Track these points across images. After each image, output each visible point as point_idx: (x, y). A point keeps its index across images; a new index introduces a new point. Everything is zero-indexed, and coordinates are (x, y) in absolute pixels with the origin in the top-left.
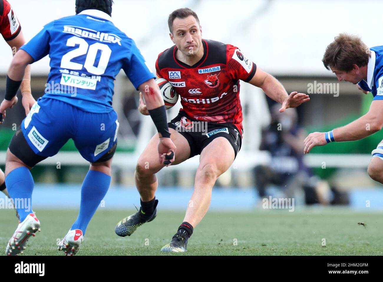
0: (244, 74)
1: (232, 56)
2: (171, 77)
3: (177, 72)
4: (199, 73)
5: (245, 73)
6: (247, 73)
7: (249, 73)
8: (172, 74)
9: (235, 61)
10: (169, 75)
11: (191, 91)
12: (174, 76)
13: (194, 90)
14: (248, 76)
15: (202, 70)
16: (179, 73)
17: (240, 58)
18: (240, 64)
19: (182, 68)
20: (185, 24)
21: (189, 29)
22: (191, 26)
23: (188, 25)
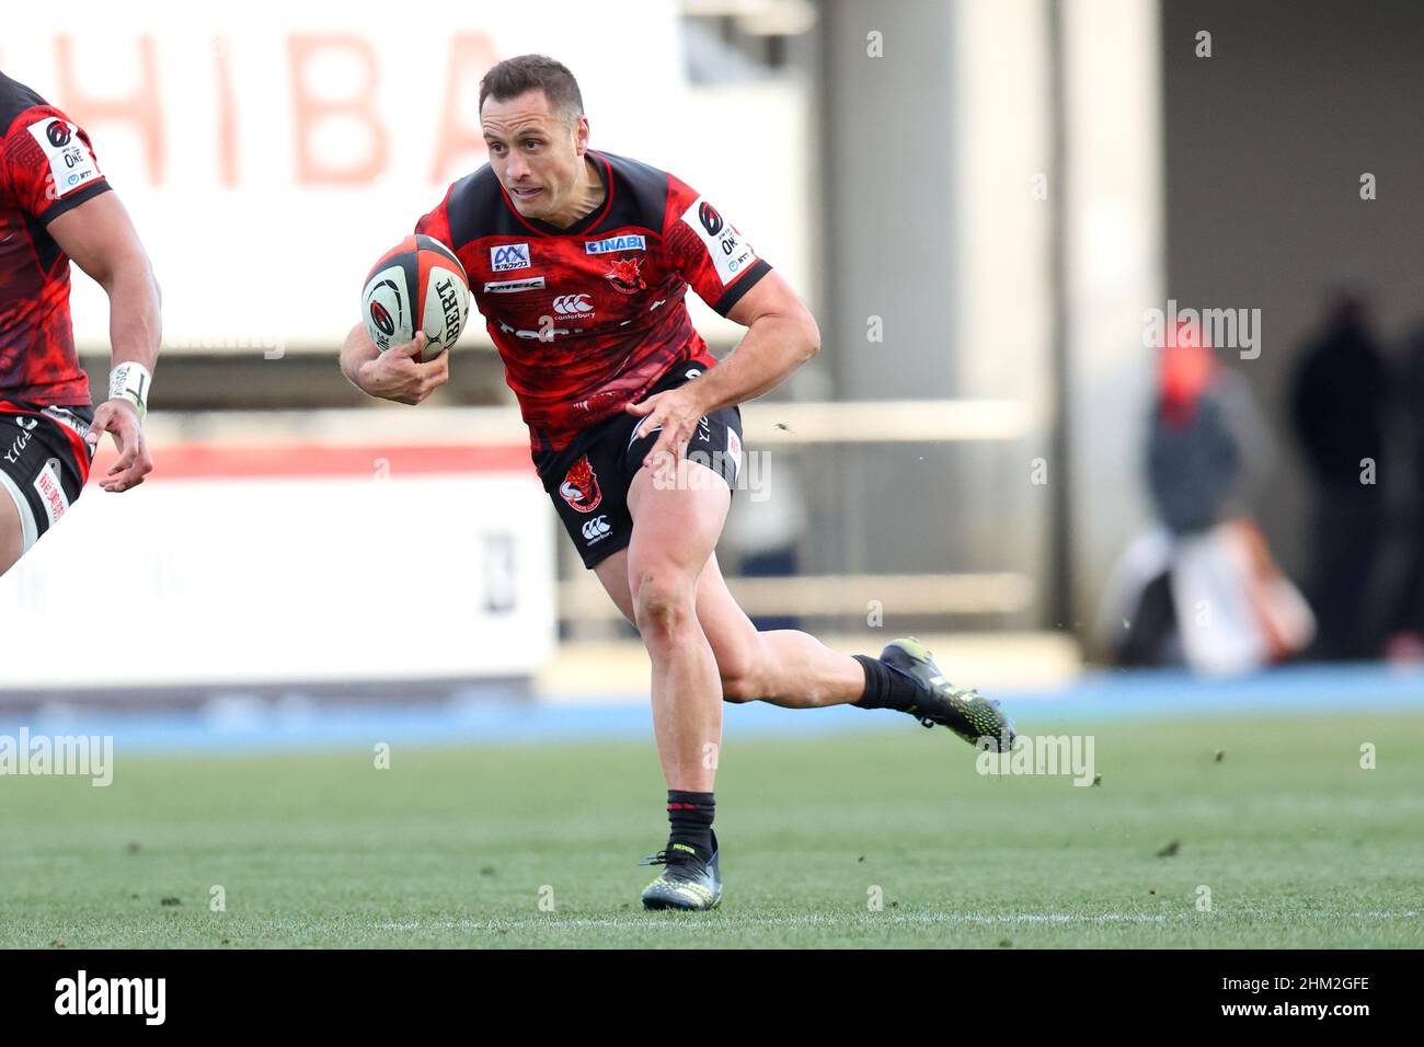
0: (710, 281)
1: (683, 213)
2: (498, 267)
3: (517, 247)
4: (589, 252)
5: (714, 280)
6: (718, 281)
7: (724, 284)
8: (502, 256)
9: (688, 231)
10: (490, 261)
11: (561, 301)
12: (508, 261)
13: (572, 300)
14: (719, 296)
15: (597, 245)
16: (524, 248)
17: (706, 224)
18: (703, 244)
19: (533, 235)
20: (504, 121)
21: (515, 138)
22: (522, 128)
23: (511, 125)
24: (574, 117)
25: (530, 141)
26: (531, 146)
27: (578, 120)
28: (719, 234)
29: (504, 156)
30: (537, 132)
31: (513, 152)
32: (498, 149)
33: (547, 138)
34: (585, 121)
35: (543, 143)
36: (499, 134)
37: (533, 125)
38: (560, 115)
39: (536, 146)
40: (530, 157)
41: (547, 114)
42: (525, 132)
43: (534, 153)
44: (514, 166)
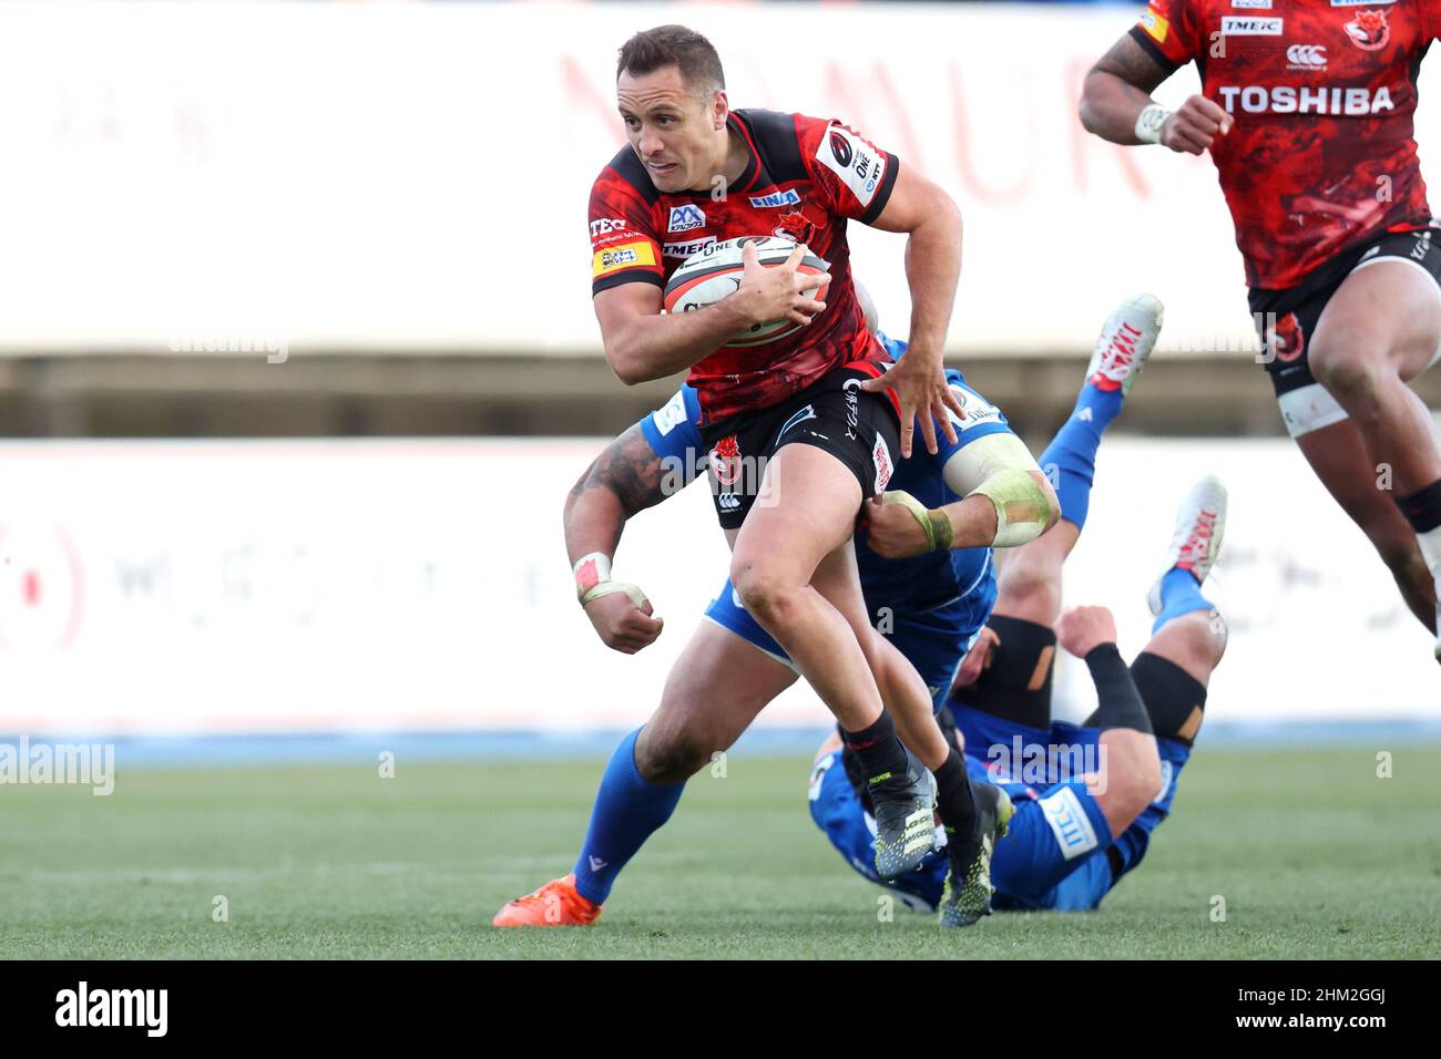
1: (817, 151)
4: (755, 206)
7: (866, 204)
8: (678, 216)
9: (824, 170)
12: (684, 221)
15: (760, 199)
17: (839, 158)
18: (839, 178)
20: (637, 97)
21: (647, 114)
22: (654, 104)
23: (643, 101)
24: (711, 92)
25: (662, 117)
26: (664, 121)
27: (716, 93)
28: (851, 163)
29: (637, 130)
30: (669, 108)
31: (646, 127)
32: (632, 122)
33: (679, 114)
34: (723, 95)
35: (675, 119)
36: (632, 110)
37: (665, 101)
38: (696, 93)
39: (669, 122)
40: (662, 133)
41: (682, 91)
42: (656, 109)
43: (666, 129)
44: (649, 141)
